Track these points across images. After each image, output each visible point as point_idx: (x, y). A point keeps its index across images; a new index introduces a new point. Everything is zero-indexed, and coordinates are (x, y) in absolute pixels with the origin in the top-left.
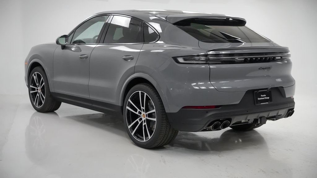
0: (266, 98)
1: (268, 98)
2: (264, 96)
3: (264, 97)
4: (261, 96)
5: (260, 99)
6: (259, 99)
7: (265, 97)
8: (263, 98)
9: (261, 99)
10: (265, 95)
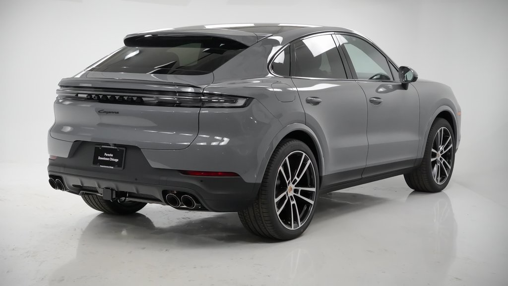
0: (112, 160)
1: (117, 160)
2: (109, 155)
3: (109, 157)
4: (105, 154)
5: (102, 159)
6: (100, 158)
7: (111, 157)
8: (107, 159)
9: (104, 159)
10: (112, 155)
